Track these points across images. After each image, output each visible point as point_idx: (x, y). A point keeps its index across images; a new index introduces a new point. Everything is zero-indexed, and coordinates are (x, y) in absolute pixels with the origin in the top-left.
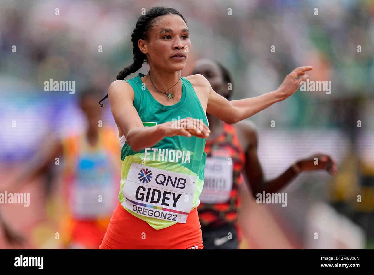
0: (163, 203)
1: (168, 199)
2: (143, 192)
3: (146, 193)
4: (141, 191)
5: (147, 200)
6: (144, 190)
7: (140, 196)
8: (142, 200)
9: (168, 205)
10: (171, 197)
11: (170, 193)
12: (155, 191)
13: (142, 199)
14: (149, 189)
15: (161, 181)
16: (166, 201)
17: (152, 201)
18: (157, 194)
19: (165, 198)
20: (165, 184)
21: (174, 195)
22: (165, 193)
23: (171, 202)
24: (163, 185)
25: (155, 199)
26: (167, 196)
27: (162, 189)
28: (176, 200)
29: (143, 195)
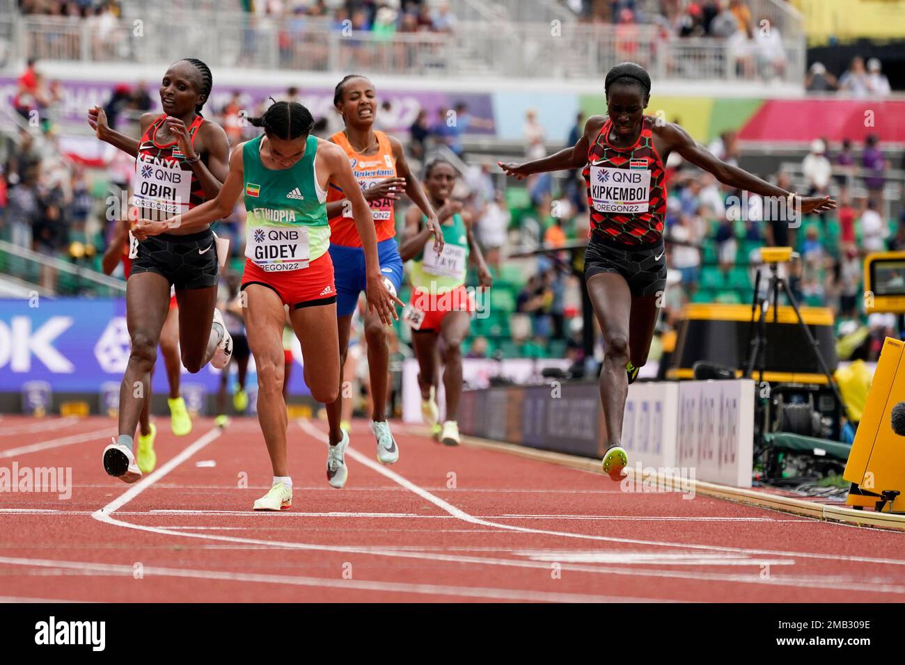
0: (282, 256)
1: (286, 251)
2: (261, 251)
3: (263, 251)
4: (259, 250)
5: (267, 257)
6: (261, 248)
7: (259, 255)
9: (287, 257)
10: (287, 248)
11: (286, 246)
12: (271, 247)
13: (262, 257)
14: (266, 247)
15: (274, 237)
16: (284, 254)
17: (271, 257)
18: (274, 249)
19: (282, 251)
21: (290, 246)
22: (281, 246)
23: (289, 253)
25: (274, 255)
26: (284, 249)
27: (278, 243)
28: (293, 251)
29: (261, 253)
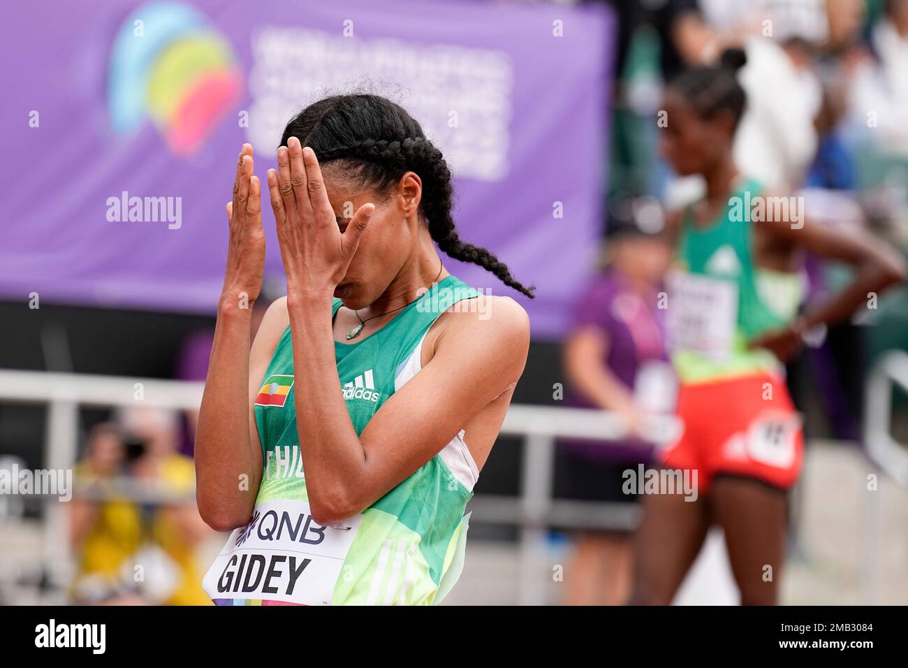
0: (267, 589)
1: (279, 574)
2: (232, 569)
5: (236, 588)
6: (235, 562)
7: (225, 582)
8: (228, 591)
9: (274, 590)
10: (285, 567)
11: (282, 559)
12: (254, 558)
13: (228, 588)
15: (267, 530)
16: (274, 582)
17: (246, 588)
18: (257, 564)
19: (271, 573)
20: (275, 535)
21: (293, 560)
22: (276, 559)
23: (283, 581)
24: (271, 539)
25: (252, 581)
26: (278, 566)
28: (294, 575)
29: (230, 575)
